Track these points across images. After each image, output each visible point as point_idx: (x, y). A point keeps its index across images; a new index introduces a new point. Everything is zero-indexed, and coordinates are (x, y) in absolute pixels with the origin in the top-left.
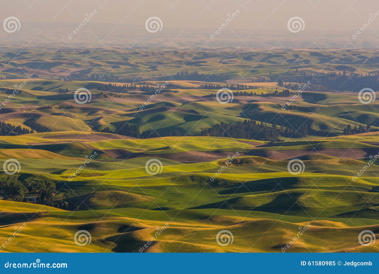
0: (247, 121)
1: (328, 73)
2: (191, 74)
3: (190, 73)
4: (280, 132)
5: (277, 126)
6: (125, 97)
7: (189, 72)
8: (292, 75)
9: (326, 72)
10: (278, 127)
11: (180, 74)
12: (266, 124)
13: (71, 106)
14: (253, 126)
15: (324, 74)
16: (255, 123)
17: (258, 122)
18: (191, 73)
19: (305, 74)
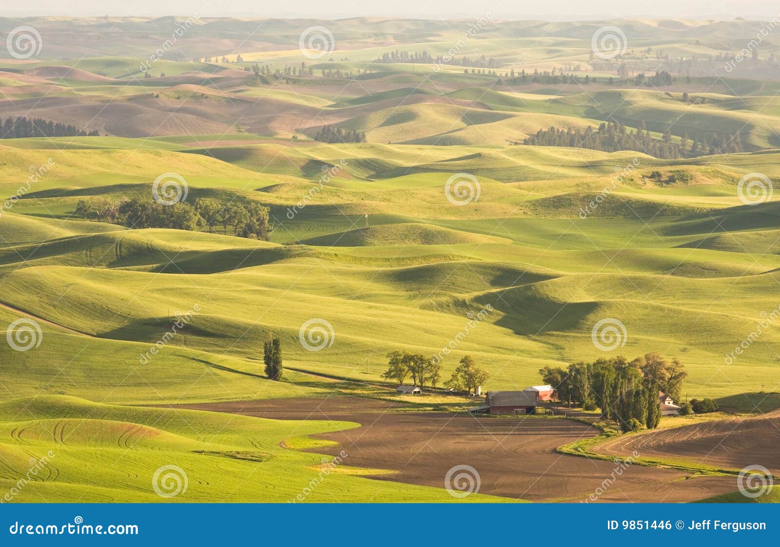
0: (606, 126)
1: (719, 54)
2: (414, 57)
3: (412, 56)
4: (679, 150)
5: (673, 137)
6: (307, 83)
7: (409, 54)
8: (638, 59)
9: (714, 53)
10: (676, 139)
11: (390, 56)
12: (648, 134)
13: (203, 95)
14: (621, 135)
15: (710, 57)
16: (622, 131)
17: (628, 130)
18: (414, 55)
19: (666, 57)
